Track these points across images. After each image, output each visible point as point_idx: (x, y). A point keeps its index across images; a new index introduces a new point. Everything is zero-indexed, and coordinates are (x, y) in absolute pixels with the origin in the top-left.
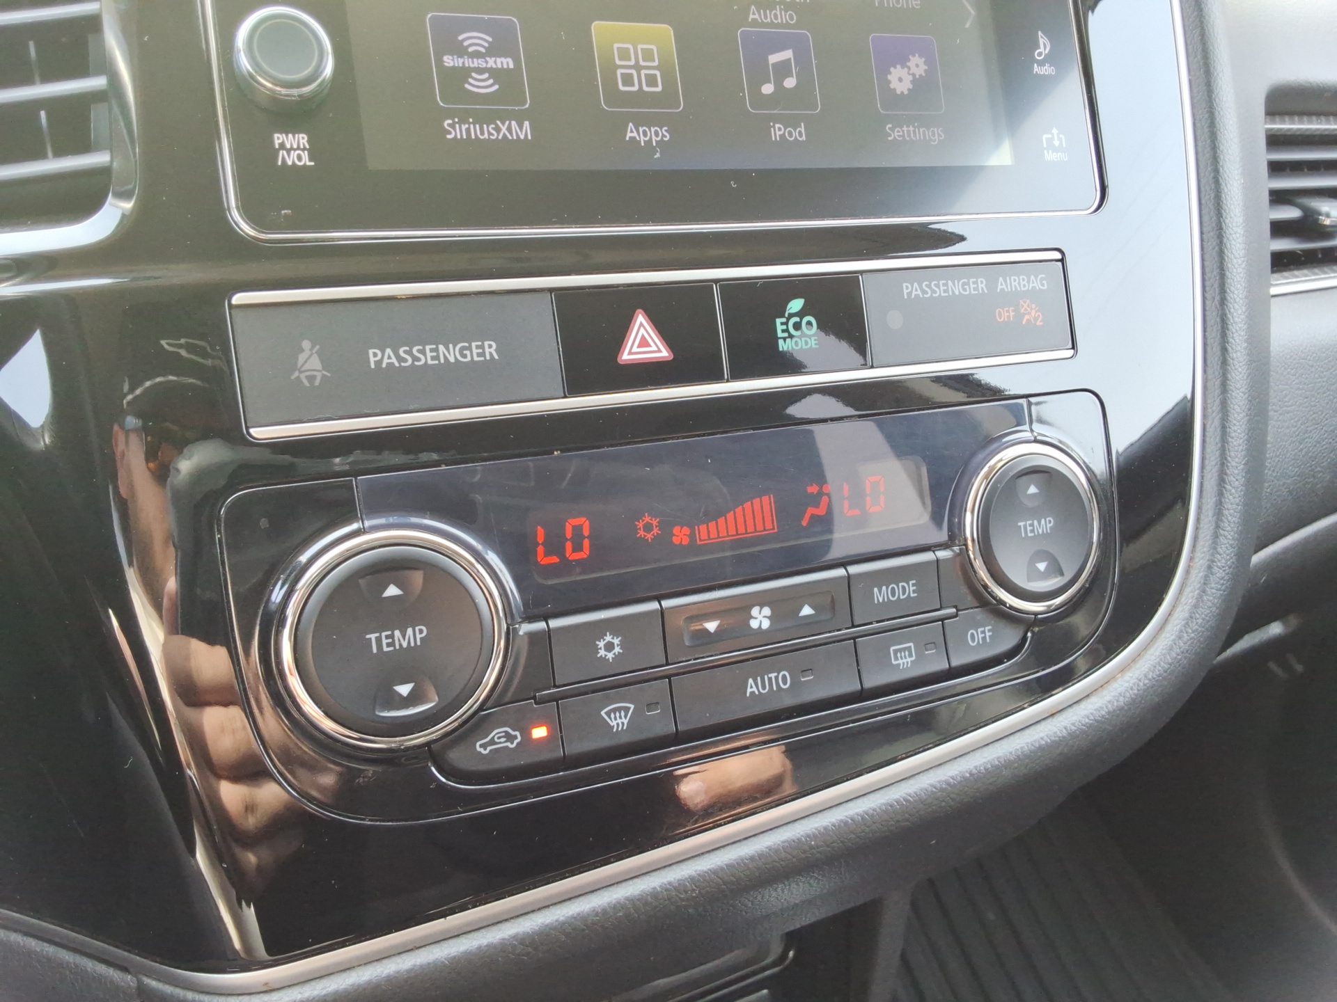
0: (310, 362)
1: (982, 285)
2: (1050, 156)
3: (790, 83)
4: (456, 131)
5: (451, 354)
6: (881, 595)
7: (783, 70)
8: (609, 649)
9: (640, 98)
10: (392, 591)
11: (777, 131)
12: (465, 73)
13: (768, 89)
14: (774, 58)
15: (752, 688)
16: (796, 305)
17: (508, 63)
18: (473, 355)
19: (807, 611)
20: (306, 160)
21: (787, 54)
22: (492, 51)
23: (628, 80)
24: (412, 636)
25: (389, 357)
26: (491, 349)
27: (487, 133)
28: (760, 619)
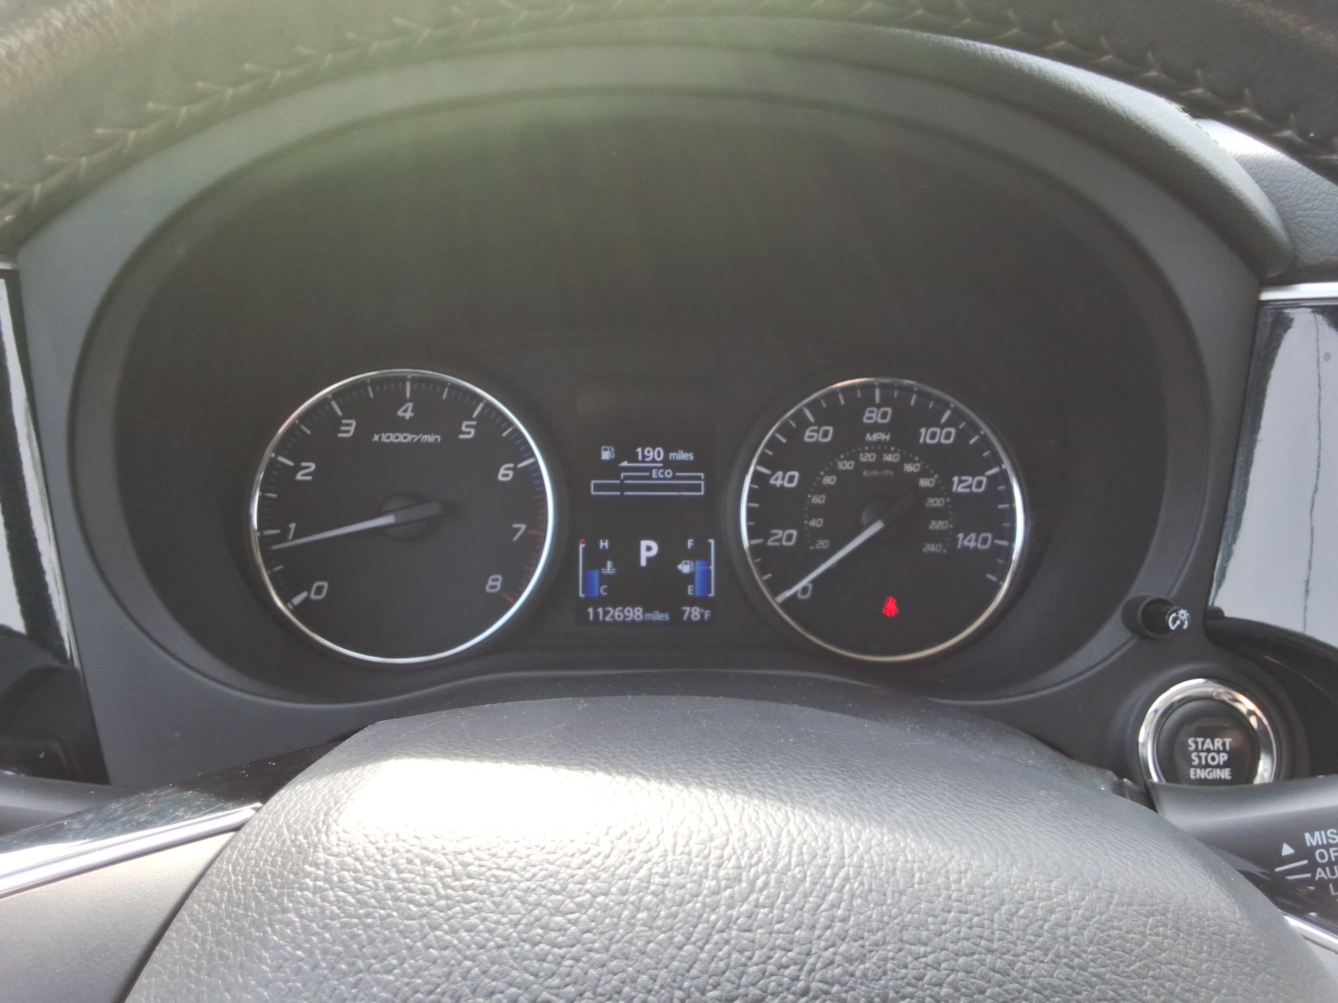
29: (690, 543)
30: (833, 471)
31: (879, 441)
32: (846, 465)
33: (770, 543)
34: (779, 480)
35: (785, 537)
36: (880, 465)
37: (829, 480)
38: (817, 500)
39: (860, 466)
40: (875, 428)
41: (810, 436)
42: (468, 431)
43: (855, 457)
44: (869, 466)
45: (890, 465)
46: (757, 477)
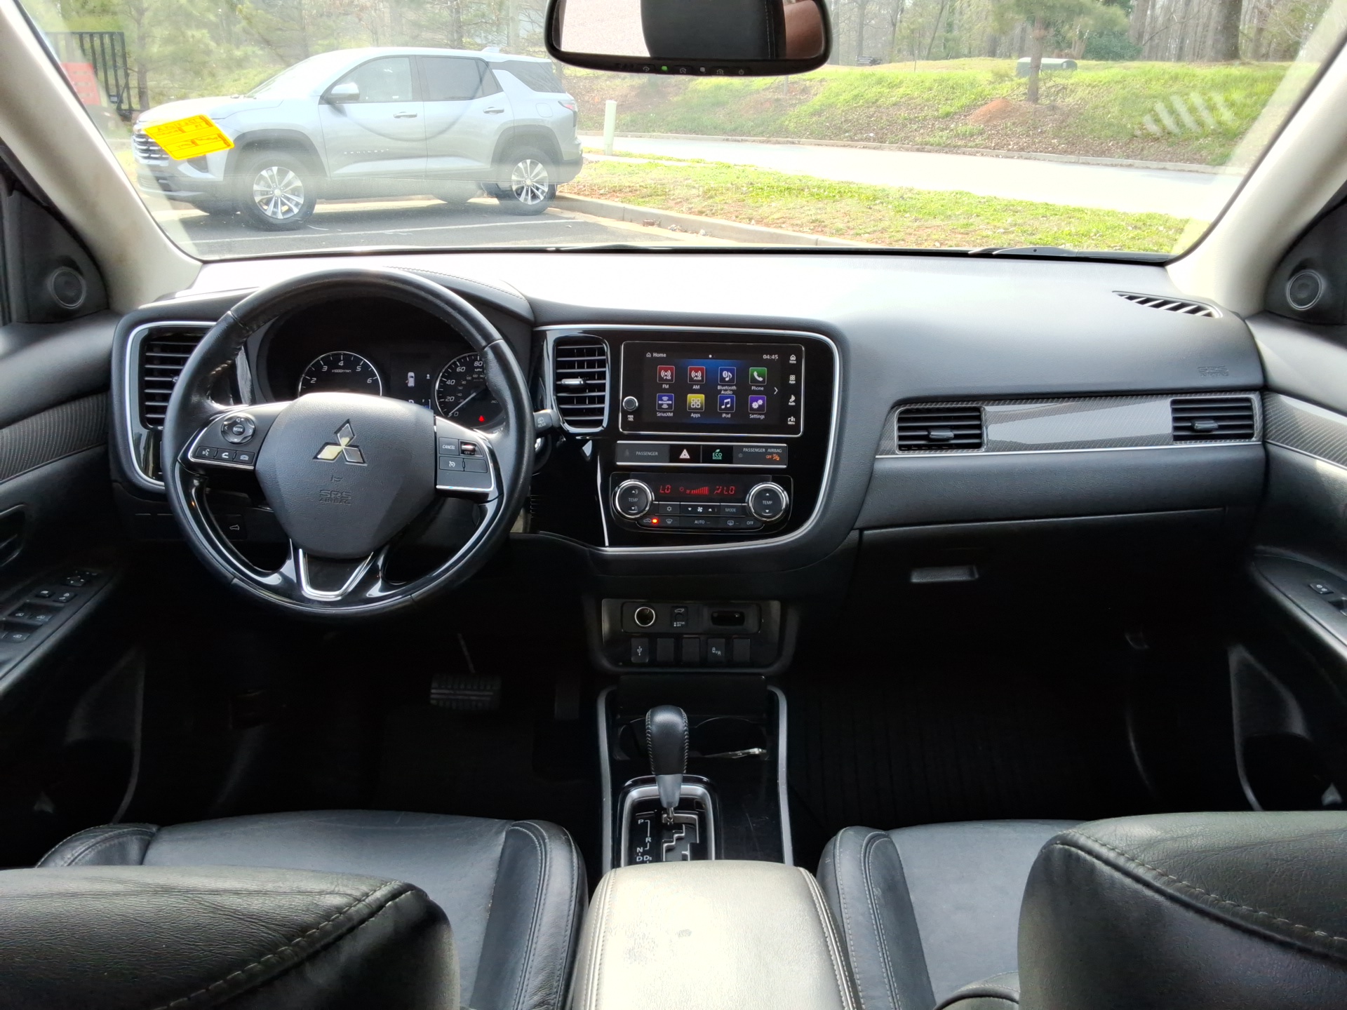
0: (627, 453)
1: (764, 450)
2: (790, 423)
3: (728, 406)
4: (659, 414)
5: (650, 454)
6: (727, 510)
7: (727, 403)
8: (670, 509)
9: (696, 409)
10: (633, 492)
11: (724, 415)
12: (662, 404)
13: (723, 407)
14: (726, 401)
15: (696, 522)
16: (718, 451)
17: (670, 402)
18: (654, 454)
19: (710, 510)
20: (632, 420)
21: (729, 400)
22: (668, 400)
23: (693, 405)
24: (636, 500)
25: (640, 453)
26: (657, 453)
27: (665, 415)
28: (700, 510)
29: (423, 401)
30: (466, 380)
31: (479, 371)
32: (469, 378)
33: (446, 400)
34: (449, 382)
35: (450, 399)
36: (479, 378)
37: (464, 382)
38: (460, 388)
39: (473, 378)
40: (478, 367)
41: (458, 370)
42: (359, 369)
43: (472, 376)
44: (476, 378)
45: (482, 378)
46: (441, 381)
